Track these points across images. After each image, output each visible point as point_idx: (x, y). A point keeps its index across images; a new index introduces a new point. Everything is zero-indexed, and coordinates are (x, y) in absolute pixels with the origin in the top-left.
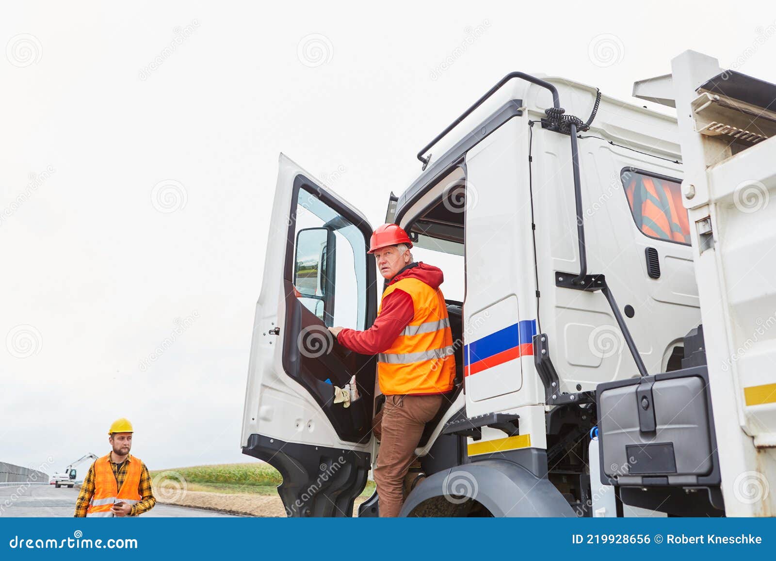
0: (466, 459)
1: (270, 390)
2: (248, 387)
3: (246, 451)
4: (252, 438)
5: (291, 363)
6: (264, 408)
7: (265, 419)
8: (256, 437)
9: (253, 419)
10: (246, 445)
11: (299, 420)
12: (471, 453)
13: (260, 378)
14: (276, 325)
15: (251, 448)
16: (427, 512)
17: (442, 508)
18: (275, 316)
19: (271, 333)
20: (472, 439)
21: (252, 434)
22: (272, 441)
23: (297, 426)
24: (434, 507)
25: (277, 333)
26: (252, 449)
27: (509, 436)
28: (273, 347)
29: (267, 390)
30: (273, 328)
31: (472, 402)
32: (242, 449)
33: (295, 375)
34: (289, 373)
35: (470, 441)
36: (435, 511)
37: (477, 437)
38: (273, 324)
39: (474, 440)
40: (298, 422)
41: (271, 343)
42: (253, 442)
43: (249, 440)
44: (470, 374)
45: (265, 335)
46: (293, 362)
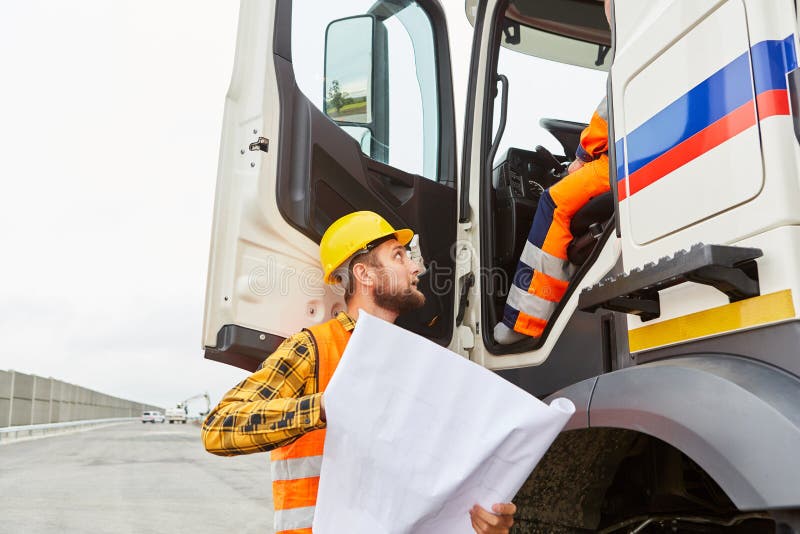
0: (622, 359)
1: (255, 248)
3: (211, 354)
4: (224, 332)
5: (293, 204)
6: (244, 281)
7: (247, 299)
8: (233, 329)
9: (226, 299)
10: (213, 343)
11: (313, 302)
12: (635, 347)
13: (237, 227)
14: (260, 134)
15: (224, 349)
17: (576, 452)
18: (257, 118)
19: (254, 148)
20: (639, 317)
21: (225, 326)
22: (262, 337)
23: (312, 312)
24: (562, 448)
25: (264, 147)
26: (227, 351)
27: (732, 301)
28: (256, 172)
29: (250, 249)
30: (255, 139)
31: (636, 247)
32: (204, 351)
33: (303, 224)
34: (290, 220)
35: (633, 321)
36: (562, 456)
37: (650, 312)
38: (255, 132)
39: (644, 319)
40: (314, 307)
41: (252, 166)
42: (228, 340)
43: (220, 336)
44: (631, 194)
45: (242, 153)
46: (297, 202)
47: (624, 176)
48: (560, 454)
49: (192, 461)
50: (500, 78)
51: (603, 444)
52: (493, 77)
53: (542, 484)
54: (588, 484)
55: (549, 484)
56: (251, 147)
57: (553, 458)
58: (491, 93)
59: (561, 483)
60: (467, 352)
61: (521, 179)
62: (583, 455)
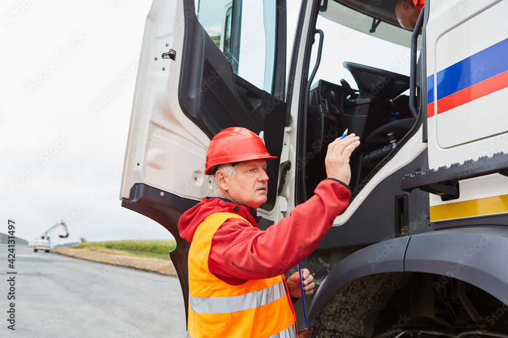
2: (133, 123)
3: (126, 203)
4: (136, 188)
5: (189, 100)
6: (153, 152)
7: (154, 166)
8: (142, 187)
9: (138, 164)
10: (127, 196)
11: (197, 172)
13: (150, 113)
14: (170, 47)
15: (135, 200)
16: (350, 289)
17: (368, 286)
18: (169, 35)
19: (165, 57)
20: (440, 197)
21: (136, 184)
22: (162, 194)
23: (196, 179)
24: (360, 283)
25: (173, 57)
26: (136, 202)
28: (166, 74)
30: (167, 50)
31: (440, 149)
32: (121, 201)
33: (194, 115)
34: (186, 112)
35: (435, 200)
36: (359, 288)
37: (450, 194)
38: (167, 45)
39: (444, 199)
40: (197, 175)
41: (164, 69)
42: (138, 194)
43: (133, 191)
44: (439, 112)
45: (156, 59)
46: (192, 99)
47: (432, 100)
48: (358, 287)
49: (46, 276)
50: (318, 31)
51: (385, 281)
52: (313, 31)
53: (342, 306)
54: (370, 307)
55: (346, 307)
56: (163, 56)
57: (353, 289)
58: (311, 41)
59: (354, 306)
60: (282, 214)
61: (326, 100)
62: (372, 288)
